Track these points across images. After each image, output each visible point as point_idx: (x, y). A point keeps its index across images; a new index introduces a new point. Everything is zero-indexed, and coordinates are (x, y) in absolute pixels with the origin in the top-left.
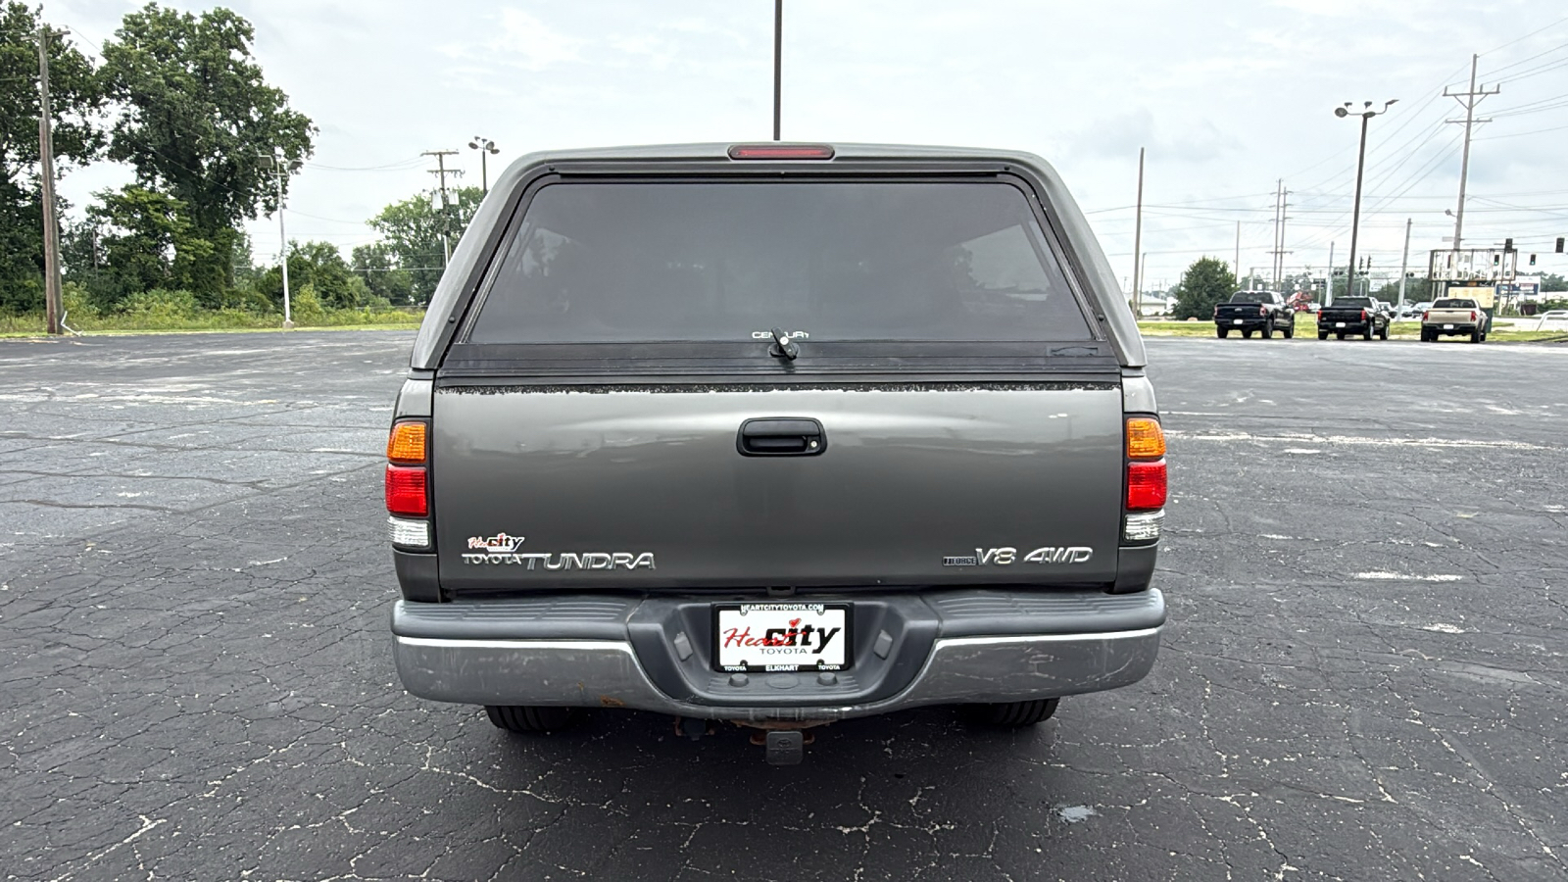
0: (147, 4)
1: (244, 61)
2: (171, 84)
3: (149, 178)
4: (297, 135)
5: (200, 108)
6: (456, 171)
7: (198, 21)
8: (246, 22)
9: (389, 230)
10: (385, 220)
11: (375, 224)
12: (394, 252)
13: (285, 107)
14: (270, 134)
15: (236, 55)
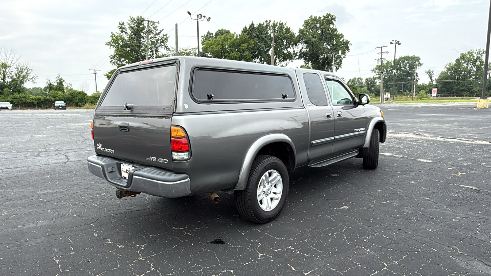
0: (310, 16)
1: (333, 27)
2: (313, 37)
3: (307, 63)
4: (345, 46)
5: (320, 42)
6: (386, 52)
7: (322, 18)
8: (334, 16)
9: (377, 72)
10: (376, 69)
11: (373, 71)
12: (378, 79)
13: (343, 39)
14: (338, 47)
15: (331, 26)
